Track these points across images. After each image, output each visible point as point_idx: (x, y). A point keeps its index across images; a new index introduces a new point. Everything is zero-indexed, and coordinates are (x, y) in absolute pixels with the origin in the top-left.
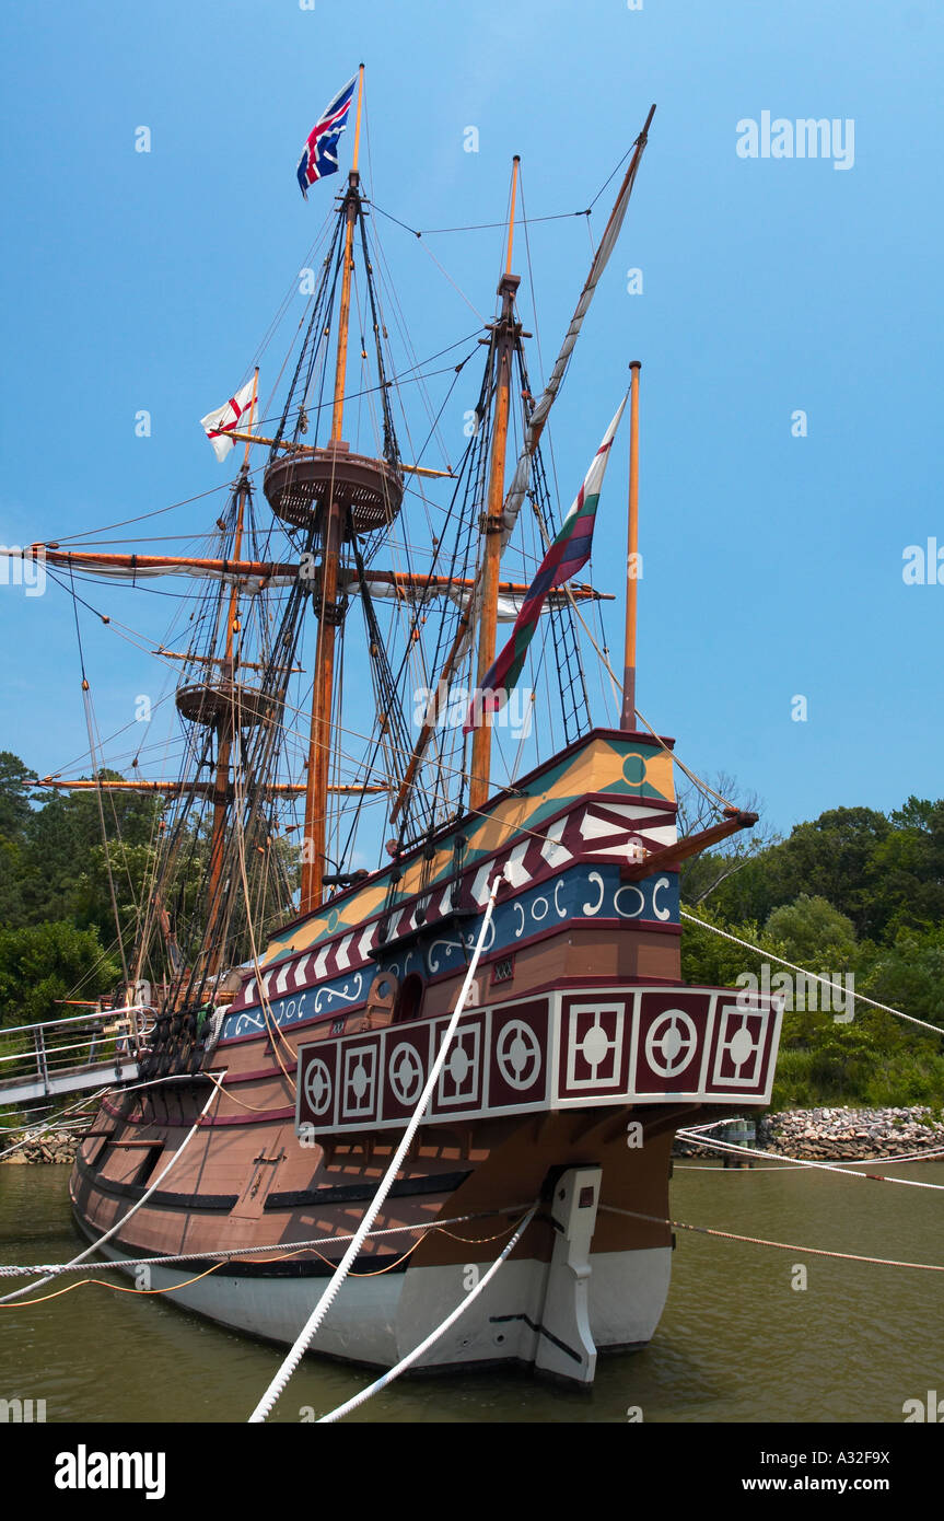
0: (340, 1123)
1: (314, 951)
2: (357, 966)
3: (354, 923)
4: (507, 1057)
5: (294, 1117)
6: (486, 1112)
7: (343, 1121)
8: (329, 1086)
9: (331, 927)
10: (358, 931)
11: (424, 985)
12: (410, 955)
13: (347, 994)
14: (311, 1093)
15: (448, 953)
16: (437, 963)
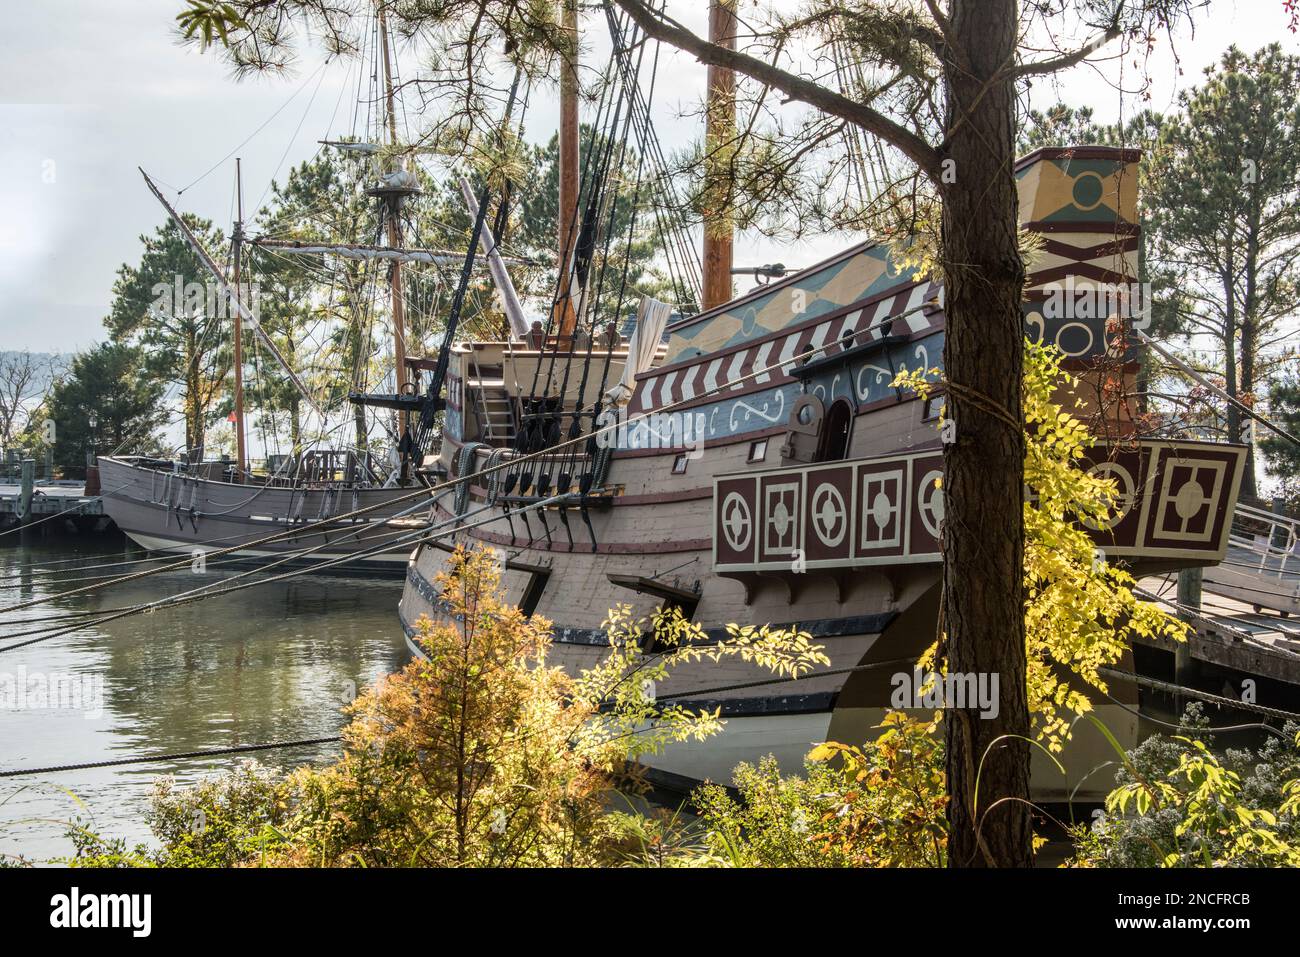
0: (761, 560)
1: (728, 355)
2: (777, 382)
3: (774, 330)
4: (928, 506)
5: (711, 549)
6: (908, 558)
7: (763, 558)
8: (748, 521)
9: (746, 328)
10: (779, 339)
11: (852, 414)
12: (837, 378)
13: (767, 414)
14: (729, 527)
15: (879, 381)
16: (866, 390)
